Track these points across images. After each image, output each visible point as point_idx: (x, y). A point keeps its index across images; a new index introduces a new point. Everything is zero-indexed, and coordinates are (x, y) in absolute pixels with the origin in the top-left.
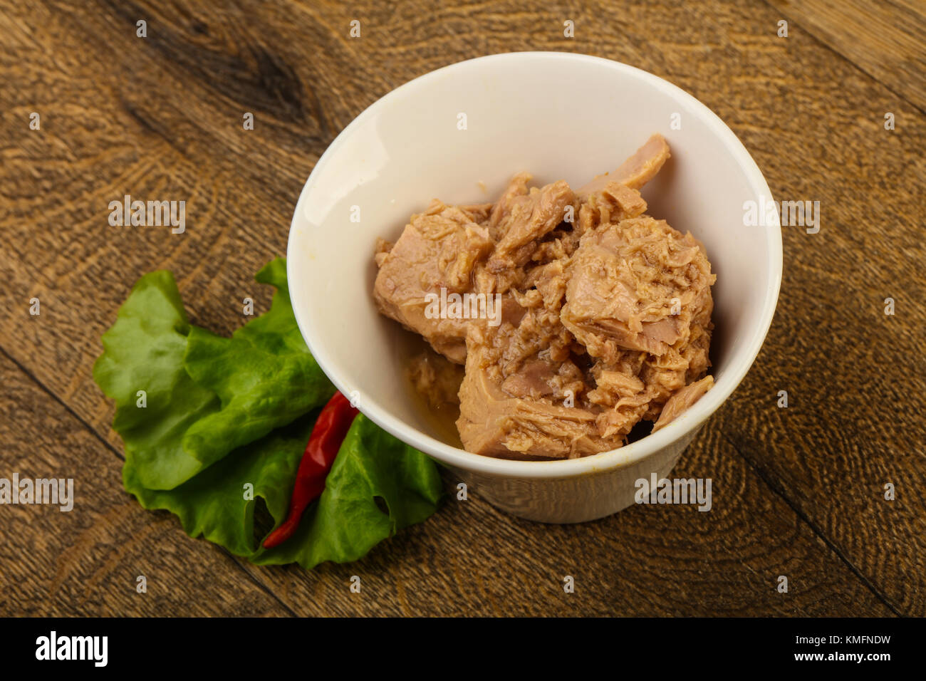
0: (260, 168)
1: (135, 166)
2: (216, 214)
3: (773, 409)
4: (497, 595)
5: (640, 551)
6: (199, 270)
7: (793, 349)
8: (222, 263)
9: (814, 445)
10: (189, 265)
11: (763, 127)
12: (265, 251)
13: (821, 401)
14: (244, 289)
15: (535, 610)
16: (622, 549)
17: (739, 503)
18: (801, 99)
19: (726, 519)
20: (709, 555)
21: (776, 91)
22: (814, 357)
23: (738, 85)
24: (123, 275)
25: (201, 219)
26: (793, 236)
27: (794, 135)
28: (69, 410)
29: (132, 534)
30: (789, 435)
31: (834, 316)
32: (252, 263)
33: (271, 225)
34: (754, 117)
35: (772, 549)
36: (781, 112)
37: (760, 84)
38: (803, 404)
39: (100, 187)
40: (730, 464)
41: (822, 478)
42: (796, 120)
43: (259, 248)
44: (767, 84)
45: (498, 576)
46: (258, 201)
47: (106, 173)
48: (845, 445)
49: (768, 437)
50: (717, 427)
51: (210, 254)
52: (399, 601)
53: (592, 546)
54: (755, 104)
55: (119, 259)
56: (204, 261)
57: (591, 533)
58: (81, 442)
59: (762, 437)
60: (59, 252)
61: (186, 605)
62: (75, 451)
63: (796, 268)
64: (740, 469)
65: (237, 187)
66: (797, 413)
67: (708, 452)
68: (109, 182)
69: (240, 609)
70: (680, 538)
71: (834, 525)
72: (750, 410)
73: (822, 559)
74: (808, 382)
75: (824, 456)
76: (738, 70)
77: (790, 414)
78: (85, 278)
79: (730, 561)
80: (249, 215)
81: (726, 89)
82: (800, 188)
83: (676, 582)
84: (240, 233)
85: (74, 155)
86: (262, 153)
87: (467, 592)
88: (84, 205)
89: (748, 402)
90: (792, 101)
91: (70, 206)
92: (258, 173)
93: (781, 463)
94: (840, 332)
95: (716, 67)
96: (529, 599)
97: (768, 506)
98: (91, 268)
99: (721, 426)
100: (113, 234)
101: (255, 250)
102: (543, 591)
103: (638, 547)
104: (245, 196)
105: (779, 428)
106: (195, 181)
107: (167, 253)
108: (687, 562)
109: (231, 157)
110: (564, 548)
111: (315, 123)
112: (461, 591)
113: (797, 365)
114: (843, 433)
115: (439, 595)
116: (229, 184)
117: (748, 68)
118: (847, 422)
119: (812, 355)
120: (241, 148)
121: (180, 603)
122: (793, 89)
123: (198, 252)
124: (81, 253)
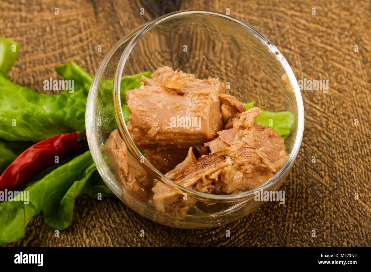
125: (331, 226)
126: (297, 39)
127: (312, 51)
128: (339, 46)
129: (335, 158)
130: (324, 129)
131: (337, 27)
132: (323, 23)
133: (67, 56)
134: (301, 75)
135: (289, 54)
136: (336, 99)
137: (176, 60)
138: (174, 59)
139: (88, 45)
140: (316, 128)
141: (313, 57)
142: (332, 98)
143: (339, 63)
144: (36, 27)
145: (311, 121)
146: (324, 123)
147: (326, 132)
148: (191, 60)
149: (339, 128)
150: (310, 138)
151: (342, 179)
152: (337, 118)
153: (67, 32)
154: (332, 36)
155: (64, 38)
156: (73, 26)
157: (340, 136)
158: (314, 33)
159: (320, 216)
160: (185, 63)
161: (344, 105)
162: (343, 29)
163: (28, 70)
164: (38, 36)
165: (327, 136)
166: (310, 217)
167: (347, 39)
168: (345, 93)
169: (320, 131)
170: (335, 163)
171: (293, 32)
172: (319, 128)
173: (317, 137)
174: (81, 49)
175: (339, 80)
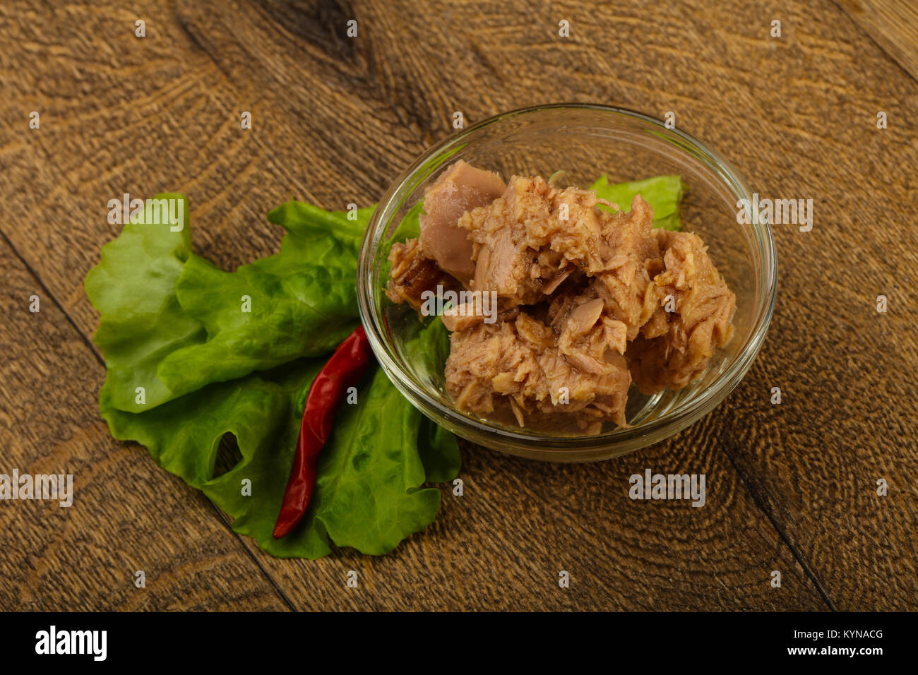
0: (301, 102)
1: (177, 81)
2: (249, 142)
3: (775, 424)
4: (462, 572)
5: (615, 549)
6: (223, 196)
7: (805, 366)
8: (246, 192)
9: (809, 467)
10: (213, 189)
11: (815, 134)
12: (291, 187)
13: (824, 423)
14: (264, 222)
15: (499, 593)
16: (596, 543)
17: (724, 515)
18: (858, 111)
19: (706, 530)
20: (683, 564)
21: (835, 100)
22: (826, 377)
23: (797, 88)
24: (145, 190)
25: (233, 145)
26: (825, 251)
27: (845, 147)
28: (68, 318)
29: (109, 454)
30: (785, 452)
31: (854, 338)
32: (276, 197)
33: (303, 162)
34: (807, 121)
35: (748, 567)
36: (836, 121)
37: (821, 90)
38: (806, 424)
39: (138, 97)
40: (721, 474)
41: (812, 502)
42: (850, 132)
43: (286, 183)
44: (827, 91)
45: (467, 551)
46: (293, 134)
47: (147, 85)
48: (841, 472)
49: (764, 452)
50: (714, 434)
51: (236, 182)
53: (566, 536)
54: (811, 110)
55: (145, 173)
56: (229, 188)
57: (568, 522)
58: (75, 352)
59: (759, 451)
60: (86, 157)
61: (150, 533)
62: (67, 360)
63: (823, 284)
64: (730, 480)
65: (275, 118)
66: (798, 432)
67: (701, 458)
68: (148, 94)
69: (203, 546)
70: (657, 542)
71: (815, 552)
72: (752, 421)
73: (796, 586)
74: (815, 402)
75: (818, 480)
76: (800, 72)
77: (791, 432)
78: (107, 188)
79: (703, 573)
80: (282, 148)
81: (784, 90)
82: (842, 202)
83: (645, 586)
84: (270, 165)
85: (119, 61)
86: (305, 87)
87: (433, 564)
88: (120, 114)
89: (750, 413)
90: (848, 112)
91: (105, 112)
92: (298, 107)
93: (773, 480)
94: (855, 356)
95: (779, 66)
96: (494, 580)
97: (751, 523)
98: (116, 178)
99: (719, 434)
100: (143, 148)
101: (282, 184)
102: (509, 574)
103: (613, 544)
104: (281, 128)
105: (777, 445)
106: (233, 105)
107: (193, 174)
108: (659, 566)
109: (275, 86)
110: (539, 534)
111: (364, 64)
112: (427, 562)
113: (806, 383)
114: (841, 460)
115: (404, 562)
116: (267, 113)
117: (810, 71)
118: (848, 449)
119: (823, 375)
120: (285, 79)
121: (145, 531)
122: (852, 99)
123: (225, 178)
124: (108, 162)
125: (816, 341)
126: (576, 20)
127: (611, 35)
128: (645, 13)
133: (233, 171)
134: (619, 86)
135: (579, 52)
136: (697, 113)
137: (410, 122)
138: (405, 121)
139: (253, 140)
141: (619, 46)
142: (689, 113)
143: (663, 45)
144: (143, 132)
148: (434, 113)
153: (203, 126)
155: (205, 138)
156: (203, 110)
159: (790, 329)
160: (429, 122)
161: (715, 121)
164: (160, 148)
166: (779, 337)
168: (704, 98)
174: (247, 151)
175: (682, 78)
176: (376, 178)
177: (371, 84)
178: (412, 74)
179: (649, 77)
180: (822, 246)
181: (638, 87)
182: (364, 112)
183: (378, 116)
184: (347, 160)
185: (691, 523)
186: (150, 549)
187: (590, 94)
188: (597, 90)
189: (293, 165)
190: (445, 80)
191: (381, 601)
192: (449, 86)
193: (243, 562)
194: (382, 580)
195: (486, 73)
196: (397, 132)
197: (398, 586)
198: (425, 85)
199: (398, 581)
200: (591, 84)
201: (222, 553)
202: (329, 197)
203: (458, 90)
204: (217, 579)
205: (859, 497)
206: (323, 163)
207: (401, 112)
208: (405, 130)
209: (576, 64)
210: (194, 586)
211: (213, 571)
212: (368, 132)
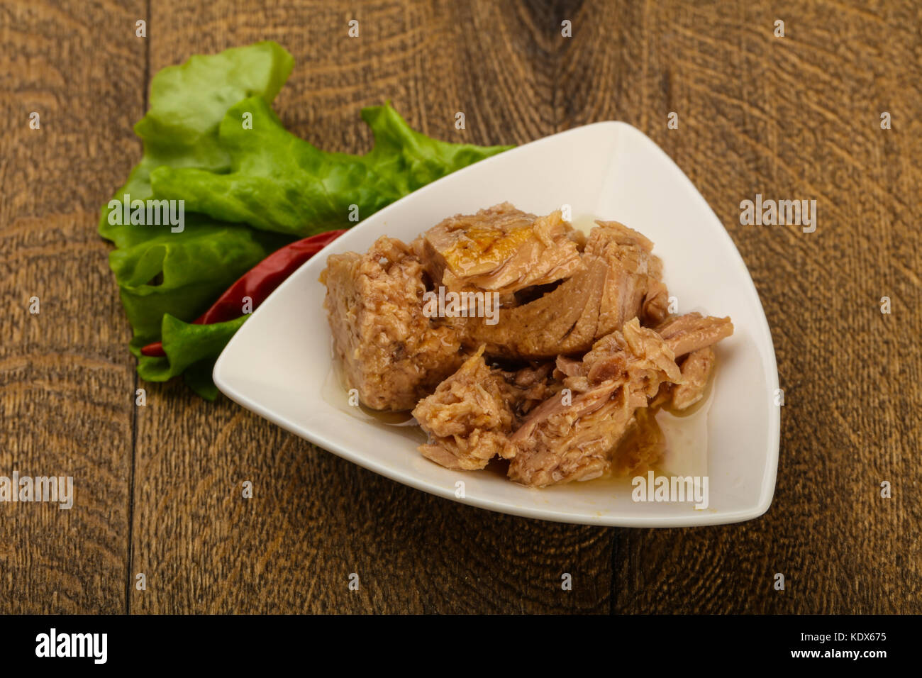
0: (479, 47)
2: (409, 58)
4: (302, 479)
5: (451, 529)
6: (349, 90)
8: (372, 96)
9: (687, 553)
10: (347, 81)
12: (415, 110)
17: (573, 551)
19: (548, 556)
20: (501, 573)
25: (393, 54)
26: (853, 383)
29: (90, 241)
31: (819, 467)
33: (441, 94)
41: (662, 584)
43: (413, 104)
45: (319, 465)
46: (451, 69)
48: (713, 572)
51: (372, 84)
52: (225, 429)
55: (302, 43)
56: (361, 87)
58: (128, 151)
60: (264, 9)
61: (69, 318)
62: (117, 153)
63: (828, 408)
65: (446, 50)
70: (494, 543)
75: (686, 567)
79: (514, 590)
80: (433, 75)
82: (904, 351)
83: (452, 573)
84: (411, 84)
86: (493, 38)
87: (282, 460)
92: (473, 50)
93: (643, 547)
94: (809, 483)
96: (323, 500)
97: (593, 572)
98: (275, 35)
100: (317, 23)
101: (409, 103)
103: (452, 525)
104: (445, 60)
106: (420, 24)
107: (341, 61)
108: (478, 564)
109: (468, 25)
112: (278, 457)
114: (722, 562)
115: (259, 446)
116: (443, 43)
118: (735, 556)
120: (481, 23)
121: (67, 314)
124: (279, 20)
126: (778, 92)
127: (800, 118)
128: (847, 114)
129: (806, 328)
130: (798, 272)
131: (850, 77)
132: (827, 65)
133: (376, 74)
134: (773, 161)
135: (759, 119)
136: (826, 216)
137: (561, 105)
138: (557, 102)
139: (414, 58)
140: (783, 268)
141: (800, 130)
142: (820, 213)
143: (842, 148)
144: (327, 12)
145: (778, 254)
146: (799, 260)
147: (799, 278)
148: (587, 108)
149: (823, 272)
150: (771, 285)
151: (813, 370)
152: (822, 254)
153: (381, 28)
154: (839, 94)
155: (375, 38)
156: (392, 18)
157: (822, 288)
158: (808, 83)
160: (576, 113)
161: (839, 230)
162: (861, 82)
163: (307, 94)
164: (330, 30)
165: (801, 286)
167: (864, 103)
168: (843, 207)
169: (789, 274)
170: (805, 337)
171: (773, 77)
172: (789, 268)
173: (783, 285)
174: (402, 64)
175: (838, 182)
176: (493, 135)
177: (551, 60)
178: (594, 70)
179: (806, 166)
180: (854, 378)
181: (790, 172)
182: (526, 80)
183: (537, 88)
184: (481, 110)
185: (538, 543)
186: (60, 329)
187: (740, 156)
188: (751, 156)
189: (430, 92)
190: (619, 87)
191: (213, 467)
192: (619, 93)
193: (125, 377)
194: (228, 450)
195: (662, 99)
196: (542, 108)
197: (238, 462)
198: (599, 83)
199: (241, 458)
200: (749, 149)
201: (114, 361)
202: (440, 131)
203: (624, 100)
204: (93, 380)
205: (713, 601)
206: (457, 103)
207: (559, 94)
208: (550, 110)
209: (749, 127)
210: (69, 376)
211: (95, 373)
212: (517, 98)
